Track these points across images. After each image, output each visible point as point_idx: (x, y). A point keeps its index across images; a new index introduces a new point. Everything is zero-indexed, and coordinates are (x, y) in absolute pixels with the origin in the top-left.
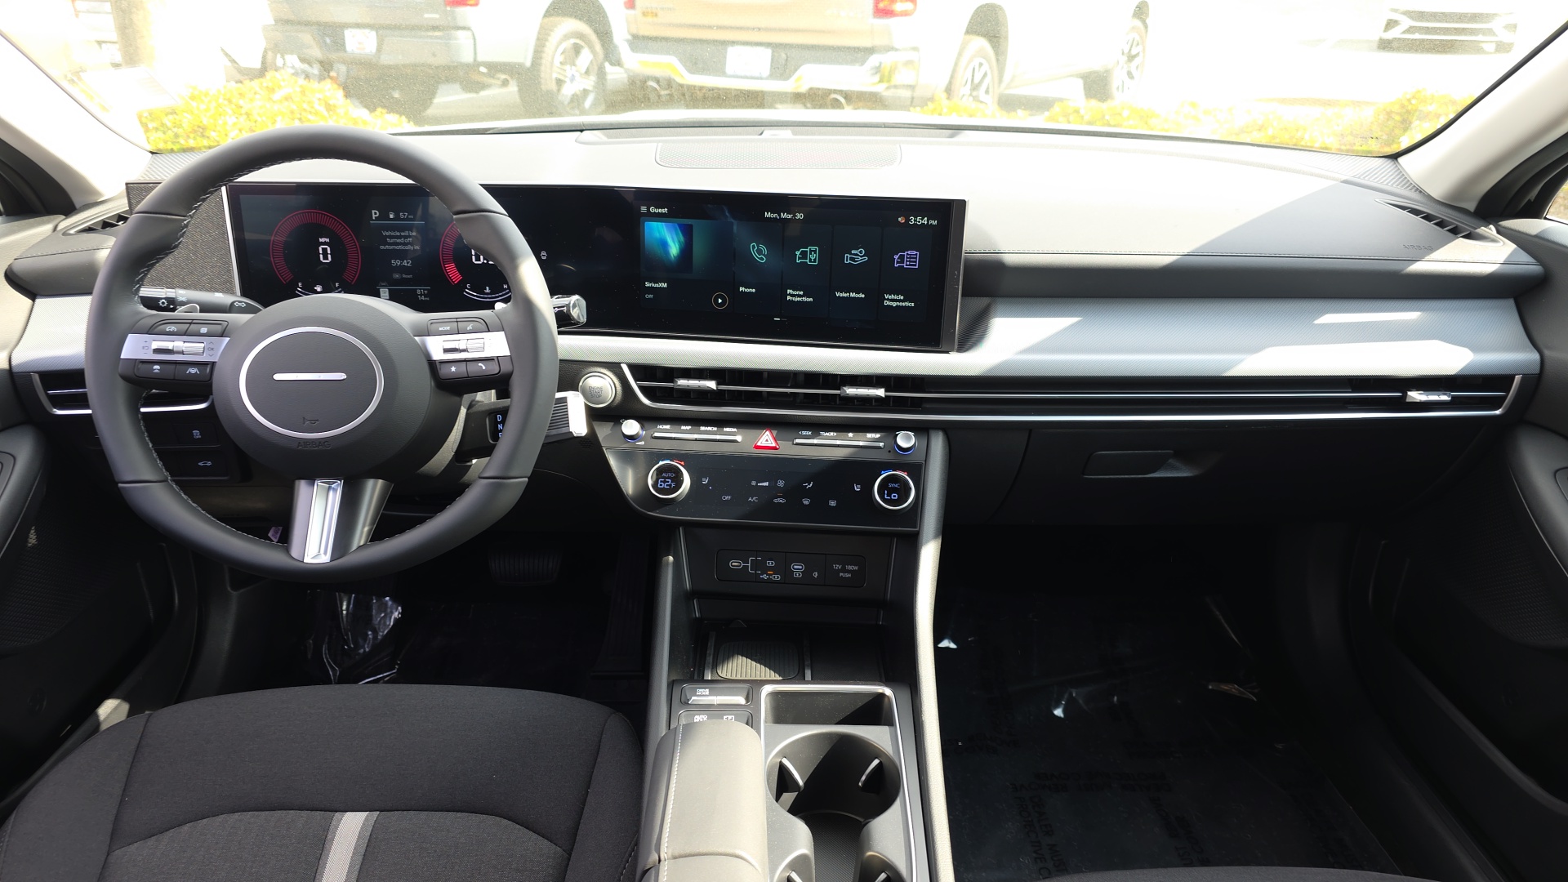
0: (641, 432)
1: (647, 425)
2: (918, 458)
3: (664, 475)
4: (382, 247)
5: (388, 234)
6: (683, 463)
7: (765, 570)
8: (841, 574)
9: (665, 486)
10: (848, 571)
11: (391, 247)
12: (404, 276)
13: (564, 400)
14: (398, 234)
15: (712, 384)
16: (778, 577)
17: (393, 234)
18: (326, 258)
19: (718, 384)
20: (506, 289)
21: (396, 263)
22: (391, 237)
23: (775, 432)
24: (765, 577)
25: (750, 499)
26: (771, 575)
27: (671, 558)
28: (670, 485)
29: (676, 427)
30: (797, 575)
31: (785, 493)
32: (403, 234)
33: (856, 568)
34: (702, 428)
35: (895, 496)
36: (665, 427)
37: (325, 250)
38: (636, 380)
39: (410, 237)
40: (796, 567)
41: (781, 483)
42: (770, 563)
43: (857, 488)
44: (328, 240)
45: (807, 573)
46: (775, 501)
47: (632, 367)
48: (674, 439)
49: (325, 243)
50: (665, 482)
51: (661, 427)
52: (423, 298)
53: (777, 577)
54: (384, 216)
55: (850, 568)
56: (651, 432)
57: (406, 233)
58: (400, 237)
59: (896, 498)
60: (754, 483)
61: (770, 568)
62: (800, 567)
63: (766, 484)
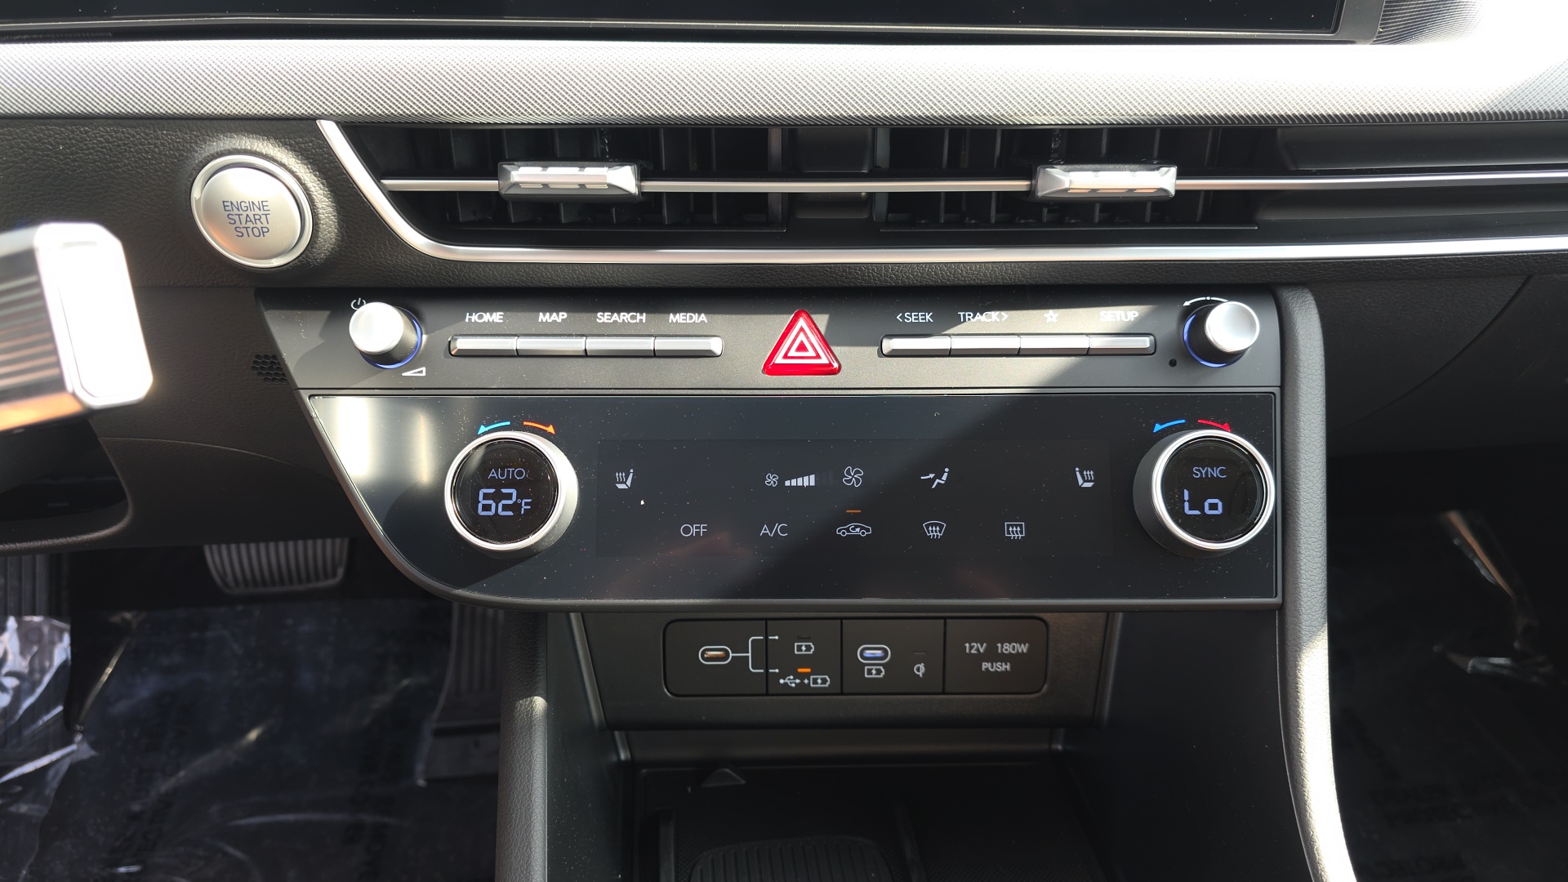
0: (413, 338)
1: (430, 312)
2: (1261, 376)
3: (492, 474)
6: (551, 429)
7: (791, 665)
8: (985, 665)
9: (499, 509)
10: (1004, 658)
13: (25, 262)
15: (623, 178)
16: (824, 681)
19: (643, 176)
23: (822, 320)
24: (791, 681)
25: (765, 530)
26: (807, 676)
27: (539, 703)
28: (515, 507)
29: (521, 318)
30: (874, 673)
31: (869, 505)
33: (1023, 648)
34: (604, 317)
35: (1214, 507)
36: (487, 317)
38: (378, 173)
40: (868, 653)
41: (853, 477)
42: (803, 648)
43: (1085, 481)
45: (898, 667)
46: (841, 532)
47: (355, 129)
48: (518, 354)
50: (498, 497)
51: (475, 318)
53: (821, 681)
55: (1007, 648)
56: (445, 334)
59: (1219, 511)
60: (771, 480)
61: (804, 660)
62: (879, 653)
63: (809, 481)
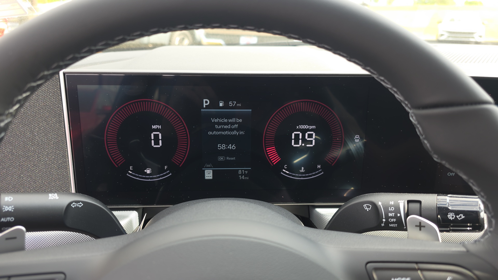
4: (210, 133)
5: (216, 121)
11: (219, 133)
12: (228, 158)
14: (226, 121)
17: (221, 121)
18: (157, 143)
20: (319, 169)
21: (222, 147)
22: (219, 124)
32: (230, 121)
37: (156, 136)
39: (236, 123)
44: (160, 127)
49: (157, 130)
52: (243, 177)
54: (214, 105)
57: (233, 120)
58: (227, 124)
